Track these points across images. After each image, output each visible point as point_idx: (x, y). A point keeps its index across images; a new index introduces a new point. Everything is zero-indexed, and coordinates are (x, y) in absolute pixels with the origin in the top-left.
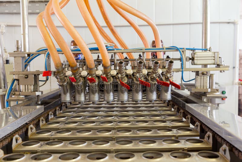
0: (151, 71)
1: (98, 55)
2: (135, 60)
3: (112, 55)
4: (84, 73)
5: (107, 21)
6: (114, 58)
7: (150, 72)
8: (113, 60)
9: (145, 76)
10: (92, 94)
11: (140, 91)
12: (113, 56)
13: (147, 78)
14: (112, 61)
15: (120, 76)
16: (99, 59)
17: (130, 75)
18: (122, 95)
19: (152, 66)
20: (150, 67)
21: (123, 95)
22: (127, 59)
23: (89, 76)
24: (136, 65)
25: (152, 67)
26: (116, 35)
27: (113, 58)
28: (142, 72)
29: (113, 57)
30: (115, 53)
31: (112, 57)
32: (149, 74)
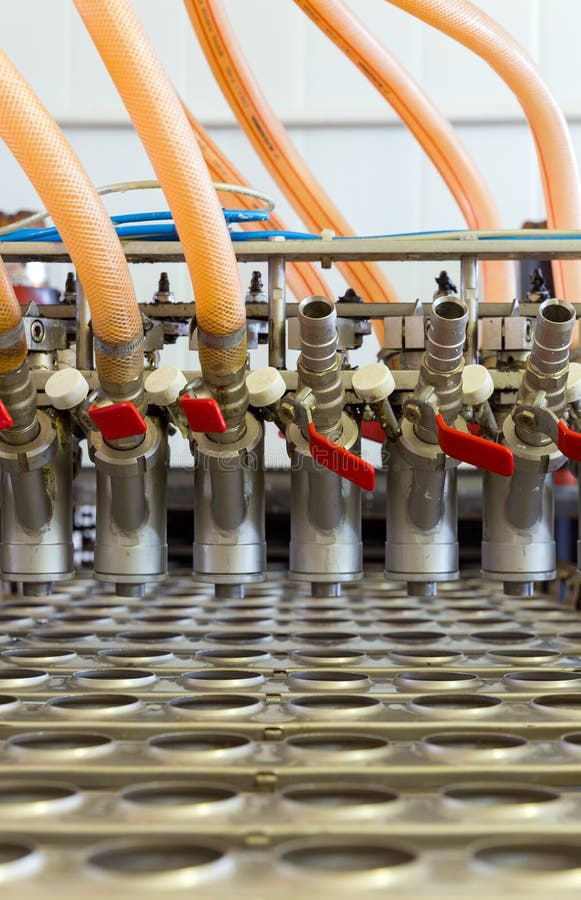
0: (514, 379)
1: (164, 277)
2: (408, 310)
3: (257, 275)
4: (69, 384)
5: (225, 65)
6: (270, 297)
7: (508, 390)
8: (262, 311)
9: (476, 408)
10: (116, 530)
11: (440, 515)
12: (264, 280)
13: (493, 424)
14: (258, 313)
15: (307, 399)
16: (171, 299)
17: (377, 407)
18: (319, 538)
19: (525, 345)
20: (511, 360)
21: (326, 539)
22: (358, 300)
23: (98, 399)
24: (416, 339)
25: (525, 357)
26: (281, 163)
27: (264, 296)
28: (458, 378)
29: (265, 289)
30: (274, 259)
31: (255, 288)
32: (505, 399)
